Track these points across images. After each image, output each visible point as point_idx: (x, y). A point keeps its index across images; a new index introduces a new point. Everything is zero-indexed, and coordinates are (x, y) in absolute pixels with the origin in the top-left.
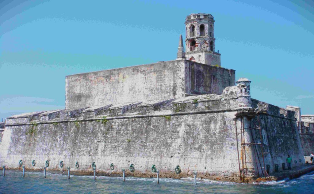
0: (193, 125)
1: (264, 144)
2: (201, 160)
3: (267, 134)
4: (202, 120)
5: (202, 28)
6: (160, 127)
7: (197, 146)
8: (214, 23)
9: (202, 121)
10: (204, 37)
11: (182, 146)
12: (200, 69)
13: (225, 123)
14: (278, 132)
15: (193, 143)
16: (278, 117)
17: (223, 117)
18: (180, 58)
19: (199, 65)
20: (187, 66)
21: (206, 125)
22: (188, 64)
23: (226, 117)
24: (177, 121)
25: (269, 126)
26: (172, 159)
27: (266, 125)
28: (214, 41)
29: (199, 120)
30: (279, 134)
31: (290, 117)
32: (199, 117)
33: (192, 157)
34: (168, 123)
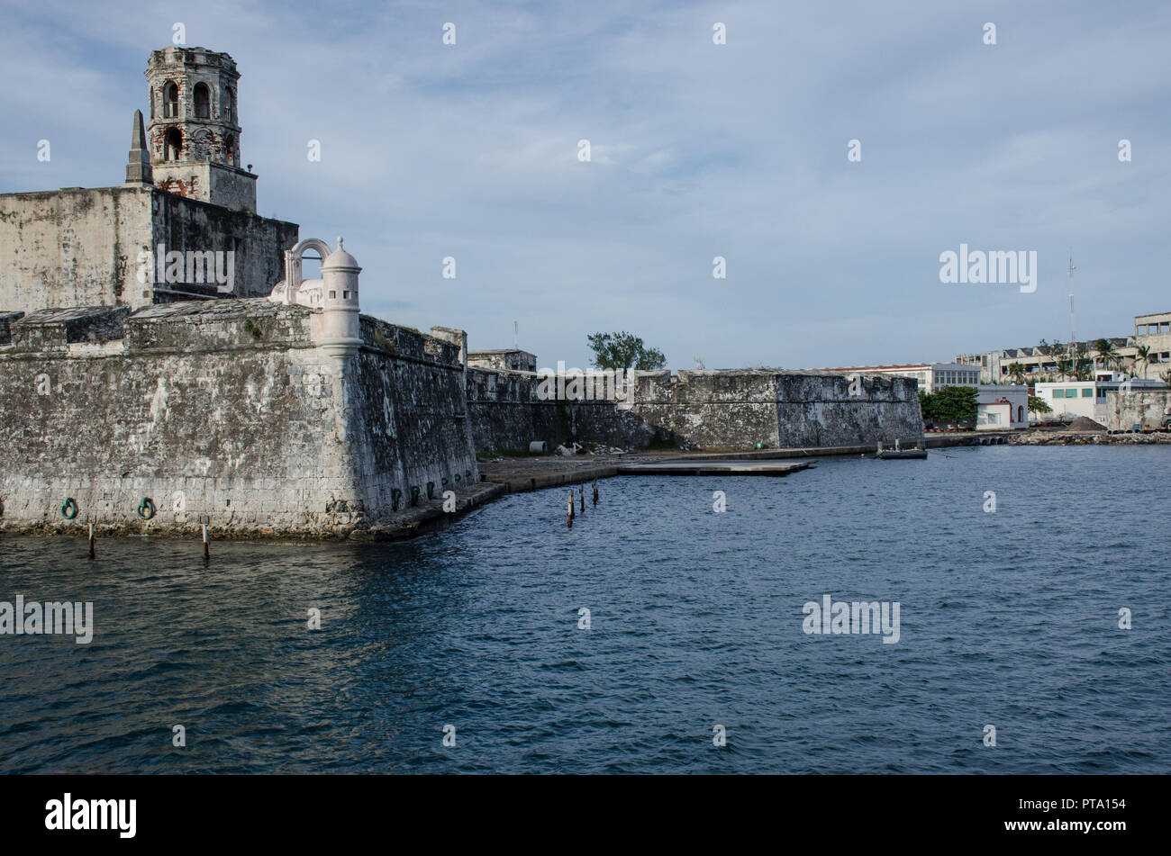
0: (193, 385)
1: (386, 435)
2: (215, 481)
3: (395, 408)
4: (219, 372)
5: (201, 91)
6: (89, 389)
7: (203, 444)
8: (238, 81)
9: (219, 374)
10: (207, 121)
11: (160, 444)
12: (197, 220)
13: (286, 382)
14: (419, 401)
15: (193, 436)
16: (421, 362)
17: (282, 365)
18: (137, 181)
19: (194, 205)
20: (159, 206)
21: (233, 387)
22: (162, 200)
23: (291, 365)
24: (145, 372)
25: (399, 387)
26: (128, 481)
27: (393, 386)
28: (238, 136)
29: (211, 370)
30: (422, 406)
31: (449, 361)
32: (210, 364)
33: (190, 474)
34: (113, 378)
